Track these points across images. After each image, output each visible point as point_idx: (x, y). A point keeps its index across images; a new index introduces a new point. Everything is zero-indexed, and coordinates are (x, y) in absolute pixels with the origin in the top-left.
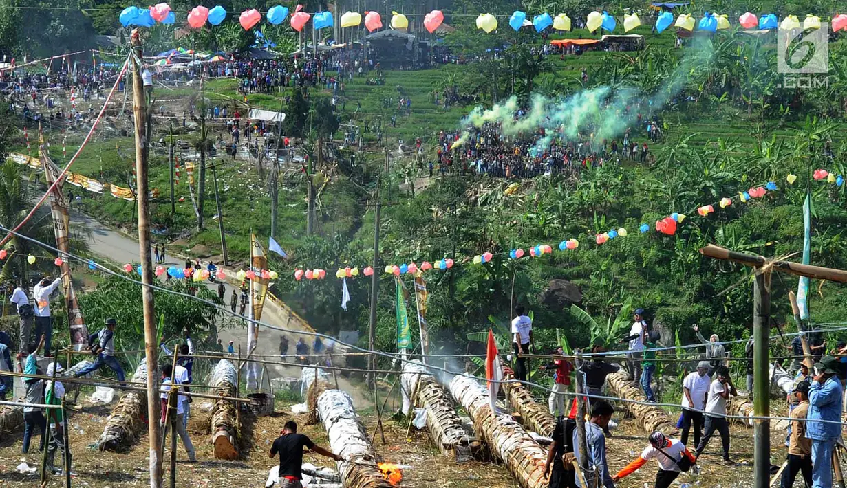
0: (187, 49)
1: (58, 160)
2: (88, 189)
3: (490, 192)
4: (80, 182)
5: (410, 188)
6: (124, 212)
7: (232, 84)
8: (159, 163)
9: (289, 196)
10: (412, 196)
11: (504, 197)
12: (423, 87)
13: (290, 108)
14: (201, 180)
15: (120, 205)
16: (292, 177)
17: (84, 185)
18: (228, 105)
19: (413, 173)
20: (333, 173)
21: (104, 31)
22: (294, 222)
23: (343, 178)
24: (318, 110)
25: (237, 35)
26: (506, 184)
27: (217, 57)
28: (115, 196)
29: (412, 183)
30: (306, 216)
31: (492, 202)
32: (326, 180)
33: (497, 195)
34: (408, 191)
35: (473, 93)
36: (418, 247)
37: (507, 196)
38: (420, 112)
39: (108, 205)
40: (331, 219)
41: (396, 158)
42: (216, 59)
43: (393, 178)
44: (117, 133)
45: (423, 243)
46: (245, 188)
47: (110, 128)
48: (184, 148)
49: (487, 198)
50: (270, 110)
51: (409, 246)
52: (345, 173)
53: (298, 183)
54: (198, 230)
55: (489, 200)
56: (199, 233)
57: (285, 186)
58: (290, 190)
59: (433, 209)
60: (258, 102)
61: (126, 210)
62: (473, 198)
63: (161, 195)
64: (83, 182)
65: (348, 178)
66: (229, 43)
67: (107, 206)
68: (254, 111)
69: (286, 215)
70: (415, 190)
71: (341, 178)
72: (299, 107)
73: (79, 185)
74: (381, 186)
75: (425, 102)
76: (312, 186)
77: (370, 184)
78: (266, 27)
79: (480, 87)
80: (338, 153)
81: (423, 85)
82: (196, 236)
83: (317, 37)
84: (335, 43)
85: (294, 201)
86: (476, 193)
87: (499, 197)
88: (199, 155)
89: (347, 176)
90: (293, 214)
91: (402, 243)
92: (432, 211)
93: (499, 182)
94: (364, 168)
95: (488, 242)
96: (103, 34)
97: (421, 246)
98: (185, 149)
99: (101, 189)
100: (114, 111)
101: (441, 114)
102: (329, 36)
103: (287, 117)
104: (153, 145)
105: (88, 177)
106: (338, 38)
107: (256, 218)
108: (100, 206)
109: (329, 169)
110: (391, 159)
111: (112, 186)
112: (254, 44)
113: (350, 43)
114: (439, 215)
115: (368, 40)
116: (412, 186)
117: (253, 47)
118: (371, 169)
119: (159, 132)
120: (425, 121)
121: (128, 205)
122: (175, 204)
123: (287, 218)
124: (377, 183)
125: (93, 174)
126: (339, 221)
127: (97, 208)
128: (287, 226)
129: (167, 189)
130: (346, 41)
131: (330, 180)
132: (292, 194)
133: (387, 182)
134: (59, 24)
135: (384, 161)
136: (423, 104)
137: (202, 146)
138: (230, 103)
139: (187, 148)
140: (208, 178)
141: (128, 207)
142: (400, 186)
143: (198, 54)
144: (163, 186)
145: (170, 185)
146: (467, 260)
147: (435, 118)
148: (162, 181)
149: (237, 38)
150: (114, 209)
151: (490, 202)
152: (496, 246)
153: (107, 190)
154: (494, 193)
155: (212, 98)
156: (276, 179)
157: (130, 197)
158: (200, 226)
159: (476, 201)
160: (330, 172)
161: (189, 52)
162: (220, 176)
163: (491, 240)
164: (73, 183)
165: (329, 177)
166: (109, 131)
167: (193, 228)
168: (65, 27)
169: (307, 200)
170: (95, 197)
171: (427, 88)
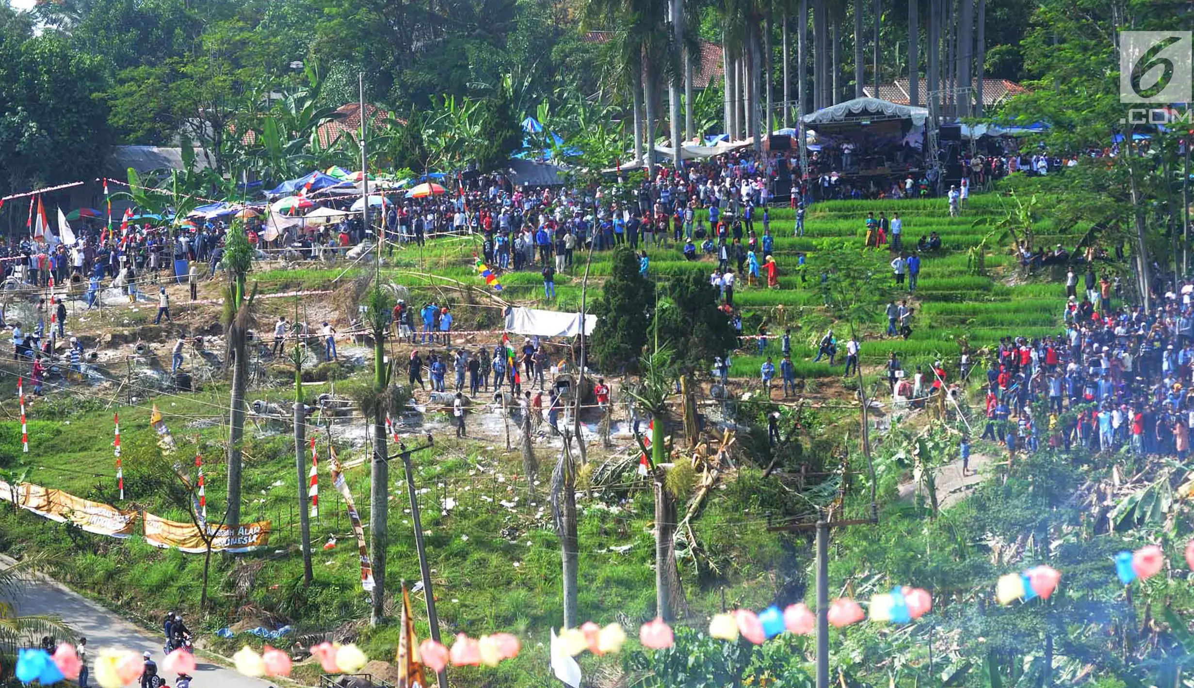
0: (349, 170)
1: (13, 458)
2: (85, 528)
3: (1139, 494)
4: (65, 510)
5: (926, 492)
6: (180, 583)
7: (466, 249)
8: (273, 455)
9: (609, 525)
10: (933, 513)
11: (1176, 507)
12: (952, 237)
13: (607, 300)
14: (377, 493)
15: (170, 567)
16: (617, 475)
17: (77, 520)
18: (453, 300)
19: (934, 453)
20: (723, 461)
21: (140, 133)
22: (625, 592)
23: (752, 473)
24: (681, 301)
25: (477, 129)
26: (1180, 472)
27: (426, 185)
28: (155, 544)
29: (930, 477)
30: (652, 574)
31: (1147, 519)
32: (706, 479)
33: (1158, 500)
34: (922, 499)
35: (1085, 243)
36: (955, 646)
37: (1184, 501)
38: (946, 299)
39: (141, 566)
40: (723, 580)
41: (887, 418)
42: (423, 189)
43: (882, 468)
44: (166, 384)
45: (967, 634)
46: (495, 509)
47: (149, 372)
48: (338, 414)
49: (1133, 510)
50: (560, 309)
51: (930, 643)
52: (756, 461)
53: (635, 491)
54: (372, 622)
55: (1137, 515)
56: (375, 632)
57: (601, 499)
58: (614, 510)
59: (991, 544)
60: (528, 290)
61: (186, 579)
62: (1095, 510)
63: (276, 535)
64: (72, 512)
65: (764, 472)
66: (455, 147)
67: (137, 570)
68: (519, 313)
69: (605, 571)
70: (940, 496)
71: (746, 471)
72: (630, 293)
73: (61, 520)
74: (851, 488)
75: (961, 273)
76: (665, 494)
77: (823, 485)
78: (551, 109)
79: (1101, 226)
80: (739, 412)
81: (954, 233)
82: (369, 638)
83: (680, 127)
84: (726, 140)
85: (625, 537)
86: (1102, 497)
87: (1165, 506)
88: (372, 429)
89: (761, 466)
90: (622, 571)
91: (911, 635)
92: (987, 549)
93: (1160, 466)
94: (807, 445)
95: (1141, 627)
96: (138, 142)
97: (961, 642)
98: (341, 415)
99: (122, 526)
100: (160, 330)
101: (1002, 301)
102: (711, 124)
103: (600, 323)
104: (258, 408)
105: (86, 498)
106: (733, 126)
107: (524, 584)
108: (119, 571)
109: (715, 452)
110: (873, 419)
111: (149, 517)
112: (520, 149)
113: (765, 137)
114: (1006, 559)
115: (809, 126)
116: (931, 485)
117: (519, 156)
118: (825, 446)
119: (276, 377)
120: (963, 322)
121: (190, 566)
122: (314, 560)
123: (608, 581)
124: (840, 481)
125: (99, 489)
126: (745, 585)
127: (110, 575)
128: (608, 602)
129: (292, 522)
130: (755, 132)
131: (717, 480)
132: (619, 520)
133: (867, 480)
134: (24, 121)
135: (858, 424)
136: (955, 280)
137: (379, 403)
138: (456, 295)
139: (345, 413)
140: (398, 486)
141: (192, 571)
142: (902, 489)
143: (379, 181)
144: (285, 514)
145: (297, 510)
146: (1087, 675)
147: (987, 311)
148: (280, 500)
149: (477, 136)
150: (154, 577)
151: (1141, 521)
152: (1163, 634)
153: (135, 528)
154: (1150, 496)
155: (411, 286)
156: (571, 480)
157: (197, 546)
158: (379, 611)
159: (1103, 520)
160: (717, 458)
161: (355, 175)
162: (429, 481)
163: (1148, 618)
164: (49, 516)
165: (715, 473)
166: (146, 380)
167: (359, 617)
168: (39, 129)
169: (656, 533)
170: (106, 549)
171: (965, 238)
